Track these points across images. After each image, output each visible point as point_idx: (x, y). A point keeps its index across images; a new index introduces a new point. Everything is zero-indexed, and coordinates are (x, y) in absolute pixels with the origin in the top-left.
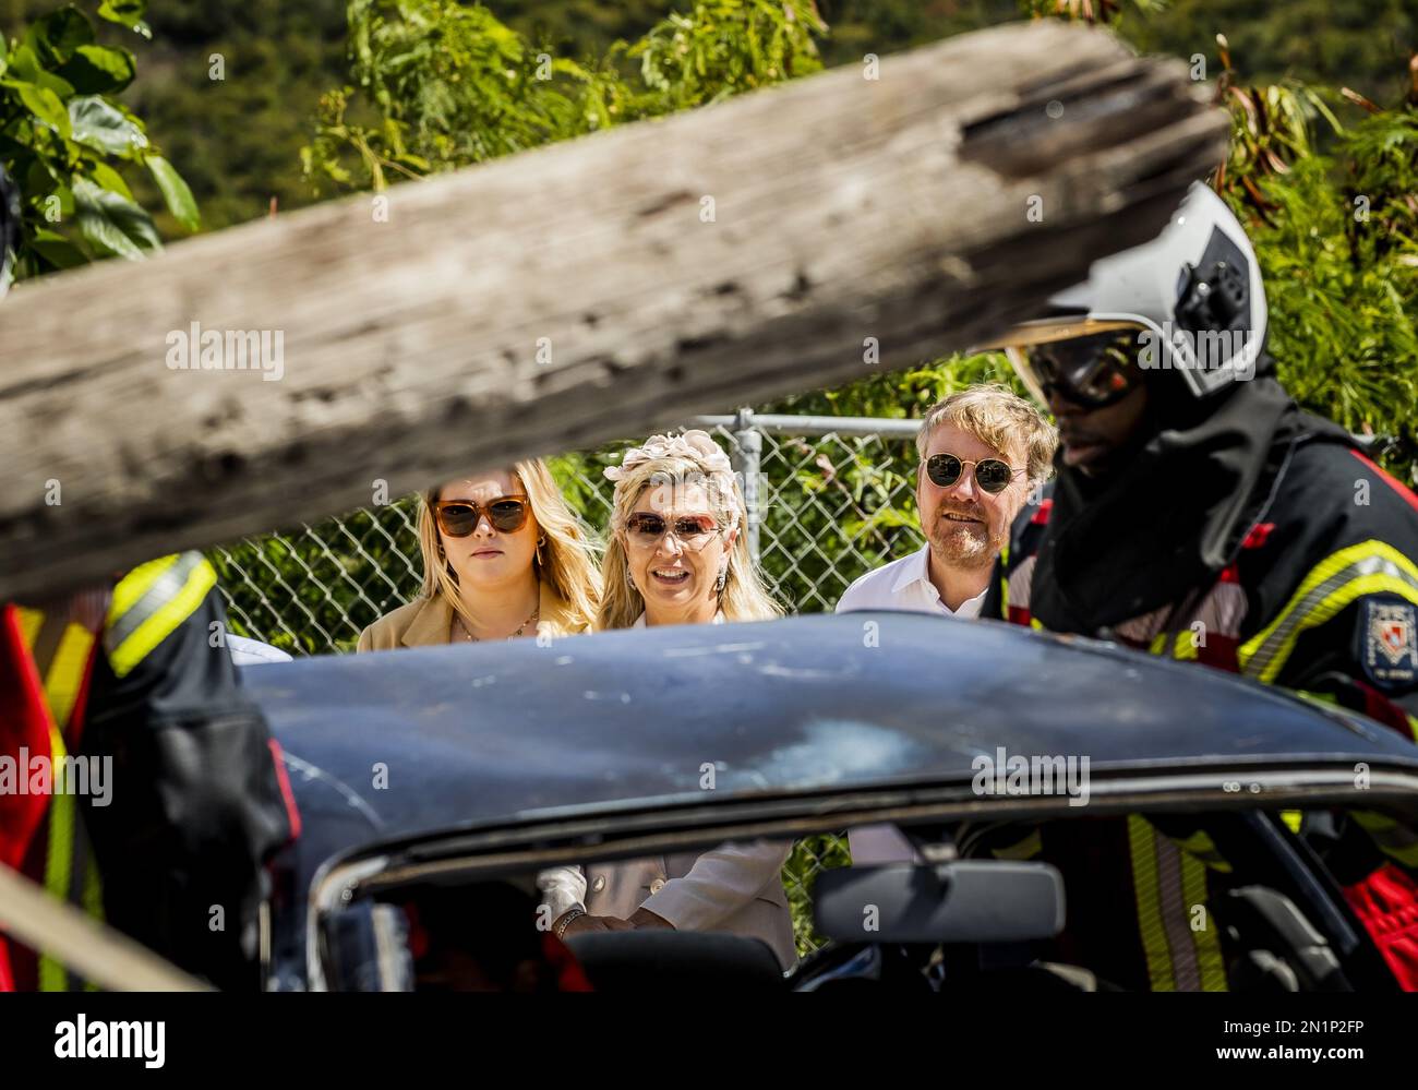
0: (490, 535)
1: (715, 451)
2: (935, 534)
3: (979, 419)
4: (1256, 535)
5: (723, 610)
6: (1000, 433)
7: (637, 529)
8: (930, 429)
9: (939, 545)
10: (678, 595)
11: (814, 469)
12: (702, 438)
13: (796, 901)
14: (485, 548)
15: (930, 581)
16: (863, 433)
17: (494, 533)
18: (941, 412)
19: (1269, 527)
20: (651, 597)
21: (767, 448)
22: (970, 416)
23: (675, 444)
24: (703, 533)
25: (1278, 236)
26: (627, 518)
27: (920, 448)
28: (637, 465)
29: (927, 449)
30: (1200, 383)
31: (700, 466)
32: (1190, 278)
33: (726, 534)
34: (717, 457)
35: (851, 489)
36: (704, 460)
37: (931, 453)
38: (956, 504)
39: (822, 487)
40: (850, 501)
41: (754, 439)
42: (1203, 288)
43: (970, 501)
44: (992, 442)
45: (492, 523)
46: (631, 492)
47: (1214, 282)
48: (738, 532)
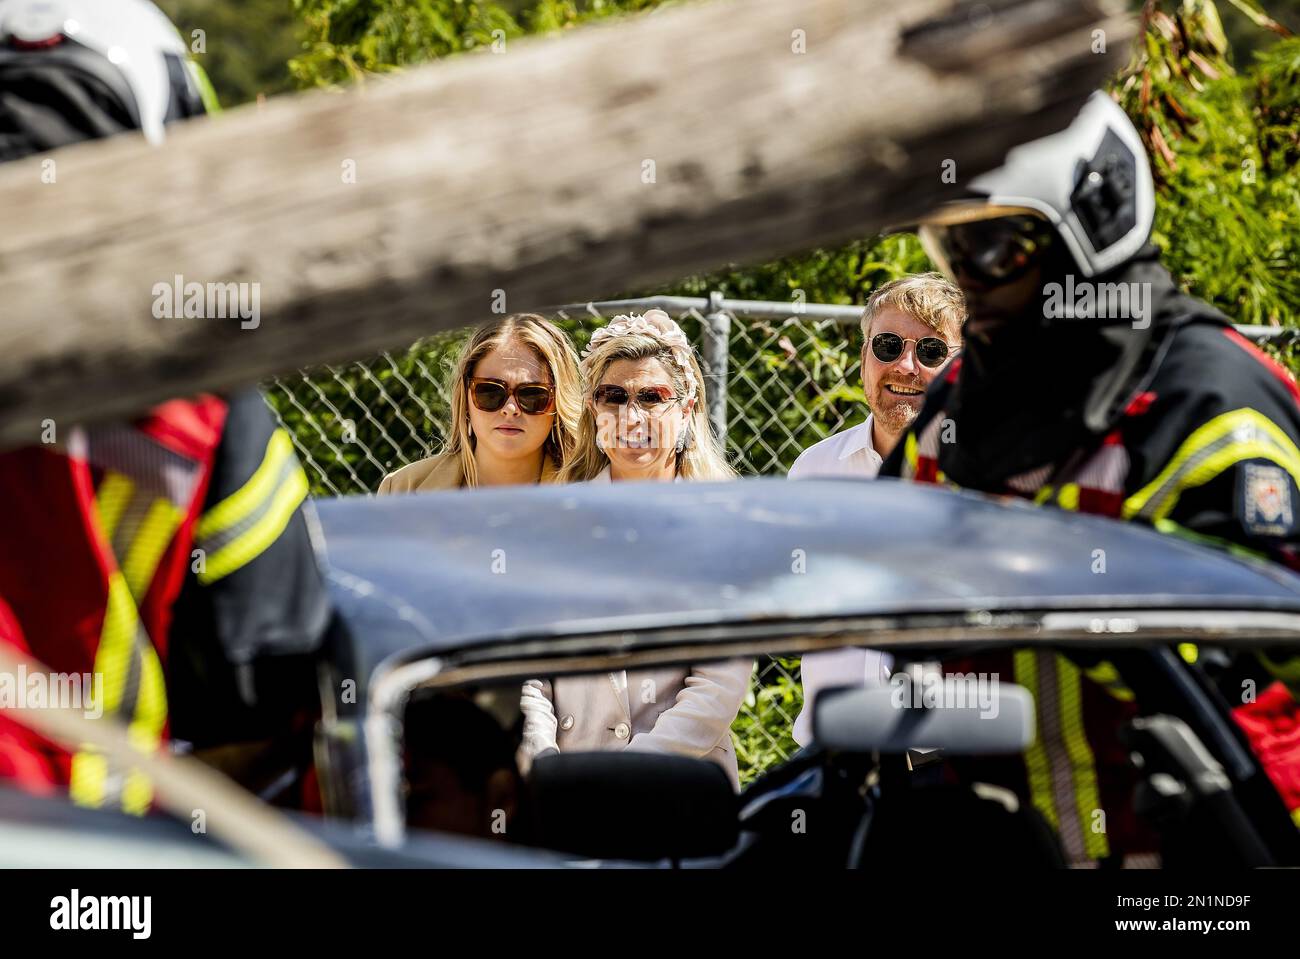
0: (515, 414)
1: (672, 329)
2: (880, 405)
3: (919, 301)
4: (1139, 402)
5: (682, 474)
6: (937, 313)
7: (604, 399)
8: (873, 312)
9: (882, 415)
10: (641, 458)
11: (775, 349)
12: (660, 316)
13: (755, 737)
14: (509, 425)
15: (874, 449)
16: (821, 319)
17: (519, 413)
18: (884, 296)
19: (1150, 397)
20: (618, 460)
21: (735, 330)
22: (910, 298)
23: (638, 323)
24: (663, 403)
25: (1196, 148)
26: (595, 388)
27: (864, 328)
28: (603, 343)
29: (871, 330)
30: (1091, 263)
31: (658, 342)
32: (1084, 169)
33: (684, 402)
34: (675, 335)
35: (810, 368)
36: (662, 337)
37: (875, 332)
38: (899, 378)
39: (783, 365)
40: (808, 379)
41: (723, 321)
42: (1095, 179)
43: (912, 374)
44: (929, 322)
45: (519, 403)
46: (598, 366)
47: (1105, 173)
48: (696, 400)
